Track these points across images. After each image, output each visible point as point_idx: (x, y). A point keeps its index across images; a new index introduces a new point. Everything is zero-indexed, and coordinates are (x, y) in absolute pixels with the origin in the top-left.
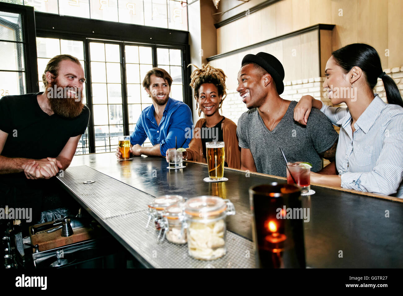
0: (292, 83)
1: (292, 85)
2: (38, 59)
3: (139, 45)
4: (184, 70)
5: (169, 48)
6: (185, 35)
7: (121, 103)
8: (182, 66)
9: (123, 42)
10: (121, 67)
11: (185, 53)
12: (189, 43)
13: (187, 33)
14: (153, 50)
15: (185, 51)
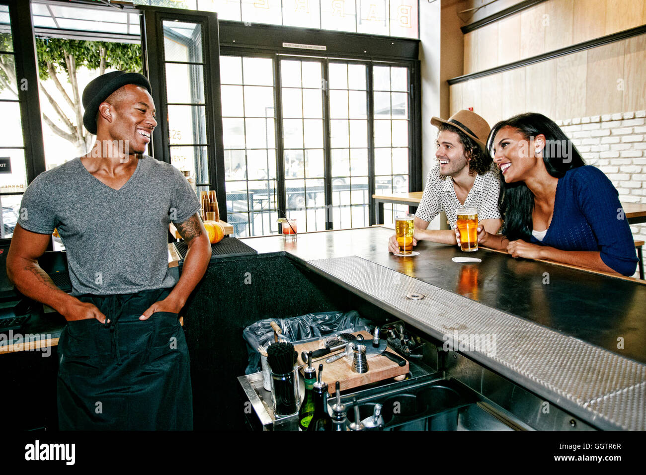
0: (601, 119)
1: (601, 122)
2: (221, 86)
3: (347, 62)
4: (411, 97)
5: (390, 65)
6: (413, 45)
7: (322, 147)
8: (409, 92)
9: (326, 58)
10: (323, 94)
11: (413, 72)
12: (420, 58)
13: (417, 42)
14: (368, 68)
15: (413, 69)
